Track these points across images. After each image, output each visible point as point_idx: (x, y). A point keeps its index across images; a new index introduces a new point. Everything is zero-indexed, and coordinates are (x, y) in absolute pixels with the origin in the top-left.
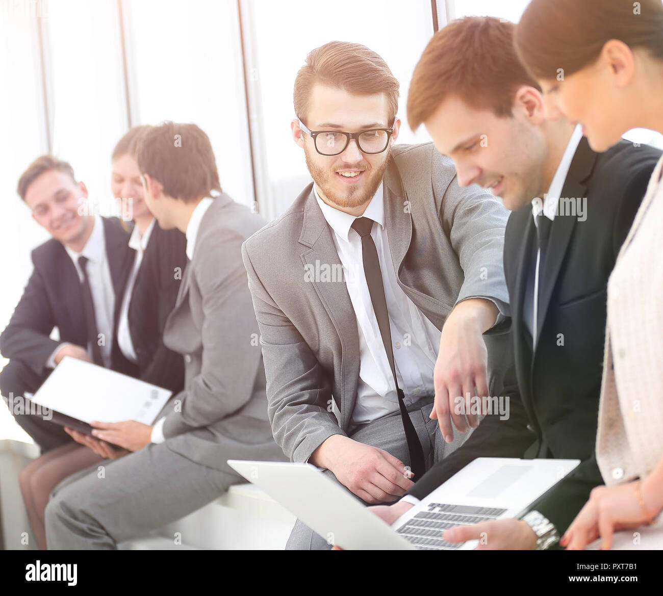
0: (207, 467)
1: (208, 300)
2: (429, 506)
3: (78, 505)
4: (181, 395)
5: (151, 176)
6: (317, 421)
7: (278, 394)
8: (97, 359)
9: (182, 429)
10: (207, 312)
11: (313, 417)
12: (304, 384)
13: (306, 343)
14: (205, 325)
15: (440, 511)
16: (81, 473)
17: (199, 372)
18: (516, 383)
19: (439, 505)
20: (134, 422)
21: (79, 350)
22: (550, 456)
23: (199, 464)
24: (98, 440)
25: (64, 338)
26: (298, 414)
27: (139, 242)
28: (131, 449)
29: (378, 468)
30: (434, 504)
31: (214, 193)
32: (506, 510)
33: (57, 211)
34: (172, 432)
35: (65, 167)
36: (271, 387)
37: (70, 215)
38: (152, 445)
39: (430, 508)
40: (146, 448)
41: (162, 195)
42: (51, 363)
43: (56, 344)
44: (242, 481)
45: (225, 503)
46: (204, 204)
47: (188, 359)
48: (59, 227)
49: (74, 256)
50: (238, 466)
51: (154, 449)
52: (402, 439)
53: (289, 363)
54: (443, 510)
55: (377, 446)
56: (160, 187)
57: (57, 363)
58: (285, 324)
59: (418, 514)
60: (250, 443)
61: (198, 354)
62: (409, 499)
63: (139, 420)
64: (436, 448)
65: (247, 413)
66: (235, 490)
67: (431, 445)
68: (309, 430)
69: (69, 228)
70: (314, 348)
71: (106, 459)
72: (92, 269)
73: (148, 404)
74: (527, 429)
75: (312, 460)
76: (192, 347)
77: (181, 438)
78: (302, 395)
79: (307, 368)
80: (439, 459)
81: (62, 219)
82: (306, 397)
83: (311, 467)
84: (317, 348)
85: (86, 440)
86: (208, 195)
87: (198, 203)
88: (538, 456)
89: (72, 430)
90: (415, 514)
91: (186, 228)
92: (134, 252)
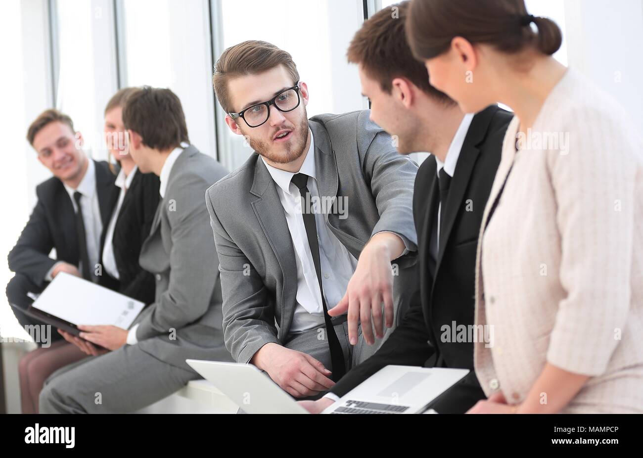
0: (171, 365)
1: (176, 230)
2: (347, 402)
3: (66, 392)
4: (152, 307)
5: (133, 130)
6: (257, 332)
7: (231, 310)
8: (87, 275)
9: (152, 334)
10: (174, 240)
11: (255, 329)
12: (252, 303)
13: (256, 271)
14: (173, 251)
15: (355, 406)
16: (70, 366)
17: (167, 288)
18: (421, 305)
19: (355, 402)
20: (113, 326)
21: (72, 268)
22: (444, 365)
23: (164, 362)
24: (85, 340)
25: (60, 258)
26: (244, 326)
27: (124, 182)
28: (110, 348)
29: (302, 369)
30: (351, 401)
31: (184, 145)
32: (408, 408)
33: (58, 154)
34: (143, 336)
35: (66, 120)
36: (226, 305)
37: (68, 158)
38: (127, 345)
39: (347, 404)
40: (122, 349)
41: (142, 146)
42: (48, 277)
43: (53, 262)
44: (198, 377)
45: (185, 395)
46: (176, 153)
47: (158, 277)
48: (59, 168)
49: (71, 191)
50: (195, 364)
51: (129, 349)
52: (326, 347)
53: (241, 286)
54: (358, 406)
55: (306, 352)
56: (140, 138)
57: (53, 277)
58: (238, 255)
59: (338, 409)
60: (206, 347)
61: (167, 273)
62: (330, 396)
63: (117, 325)
64: (354, 355)
65: (204, 322)
66: (193, 384)
67: (350, 353)
68: (251, 339)
69: (67, 168)
70: (262, 275)
71: (91, 355)
72: (84, 202)
73: (125, 313)
74: (428, 344)
75: (252, 361)
76: (162, 268)
77: (151, 341)
78: (249, 312)
79: (255, 290)
80: (356, 364)
81: (63, 161)
82: (253, 313)
83: (251, 367)
84: (264, 274)
85: (75, 341)
86: (178, 146)
87: (171, 152)
88: (435, 365)
89: (63, 331)
90: (336, 408)
91: (160, 172)
92: (118, 189)
